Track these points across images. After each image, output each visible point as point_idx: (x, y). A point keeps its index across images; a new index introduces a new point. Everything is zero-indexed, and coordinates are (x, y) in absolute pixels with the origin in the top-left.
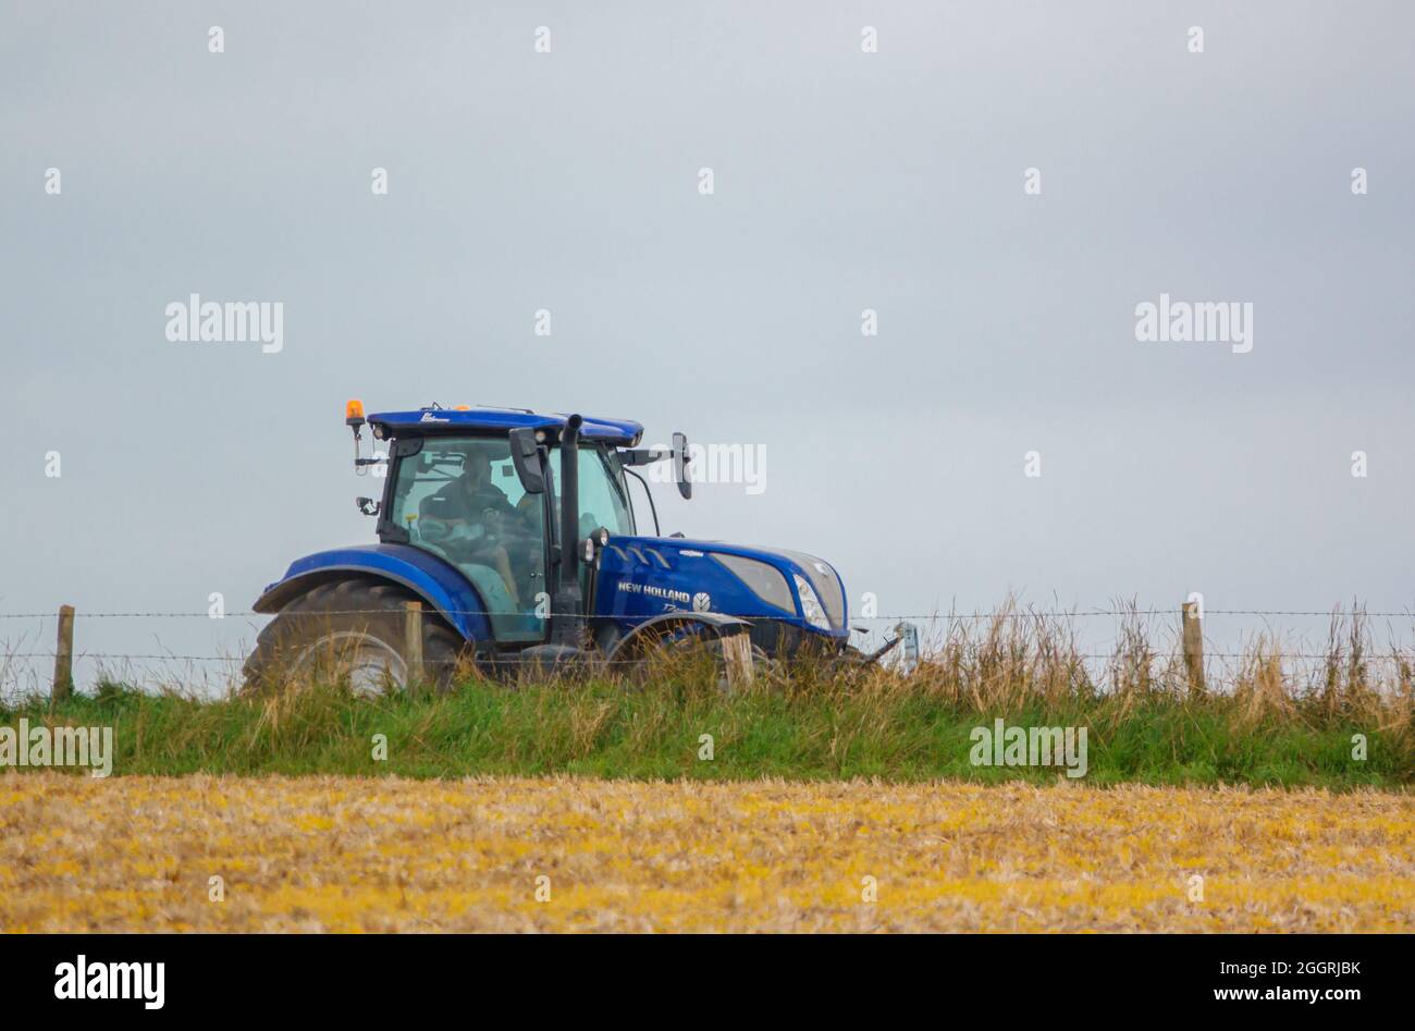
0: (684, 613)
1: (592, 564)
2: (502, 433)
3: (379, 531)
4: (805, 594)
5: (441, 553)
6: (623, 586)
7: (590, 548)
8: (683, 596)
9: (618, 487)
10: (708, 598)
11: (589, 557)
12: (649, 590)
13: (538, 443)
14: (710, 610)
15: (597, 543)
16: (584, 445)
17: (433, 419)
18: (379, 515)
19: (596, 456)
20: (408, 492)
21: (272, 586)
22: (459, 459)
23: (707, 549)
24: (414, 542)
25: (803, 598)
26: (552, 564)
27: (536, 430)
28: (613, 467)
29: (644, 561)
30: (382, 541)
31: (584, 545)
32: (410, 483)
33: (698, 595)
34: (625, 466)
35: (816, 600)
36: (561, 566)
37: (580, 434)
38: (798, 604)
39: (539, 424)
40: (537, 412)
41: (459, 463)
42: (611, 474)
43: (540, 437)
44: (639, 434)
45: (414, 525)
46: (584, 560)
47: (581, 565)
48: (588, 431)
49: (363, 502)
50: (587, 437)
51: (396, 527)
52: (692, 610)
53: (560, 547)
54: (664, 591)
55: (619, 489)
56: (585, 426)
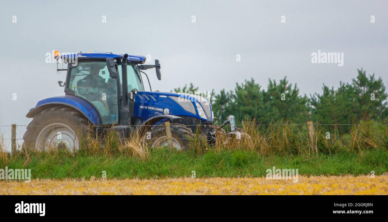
0: (161, 115)
1: (132, 100)
2: (104, 60)
3: (65, 91)
4: (199, 108)
5: (85, 98)
6: (142, 107)
7: (132, 95)
8: (161, 110)
9: (138, 76)
10: (169, 110)
11: (132, 98)
12: (150, 108)
13: (115, 63)
14: (169, 114)
15: (134, 93)
16: (129, 64)
17: (81, 56)
18: (65, 87)
19: (131, 67)
20: (74, 79)
21: (32, 109)
22: (88, 69)
23: (168, 95)
24: (76, 94)
25: (198, 110)
26: (120, 100)
27: (114, 59)
28: (137, 70)
29: (148, 99)
30: (66, 94)
31: (130, 94)
32: (74, 76)
33: (166, 109)
34: (140, 70)
35: (202, 110)
36: (122, 101)
37: (127, 60)
38: (197, 111)
39: (115, 57)
40: (114, 53)
41: (88, 70)
42: (136, 73)
43: (115, 61)
44: (145, 60)
45: (76, 90)
46: (130, 99)
47: (129, 100)
48: (129, 59)
49: (60, 83)
50: (129, 61)
51: (70, 90)
52: (164, 114)
53: (122, 95)
54: (155, 108)
55: (139, 77)
56: (128, 58)
